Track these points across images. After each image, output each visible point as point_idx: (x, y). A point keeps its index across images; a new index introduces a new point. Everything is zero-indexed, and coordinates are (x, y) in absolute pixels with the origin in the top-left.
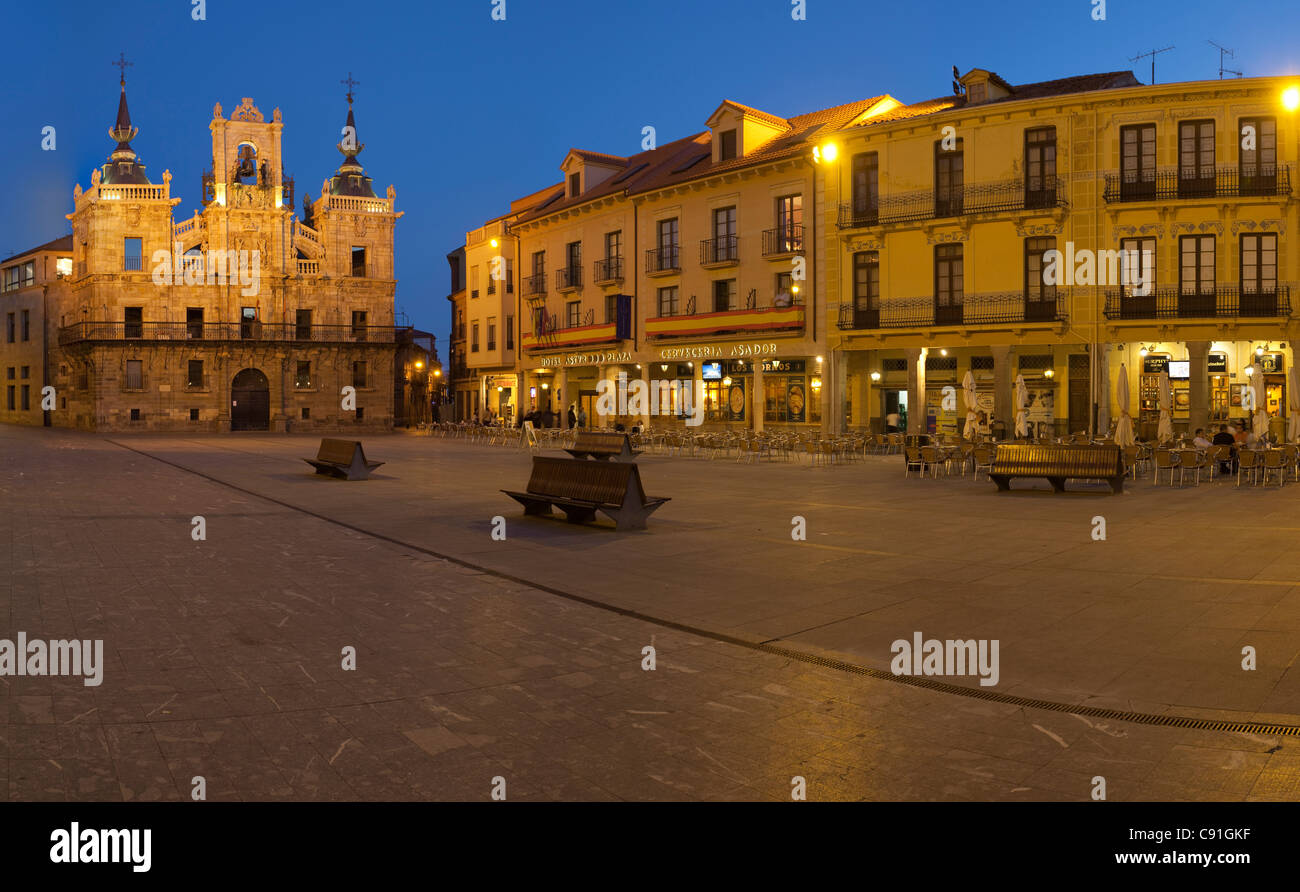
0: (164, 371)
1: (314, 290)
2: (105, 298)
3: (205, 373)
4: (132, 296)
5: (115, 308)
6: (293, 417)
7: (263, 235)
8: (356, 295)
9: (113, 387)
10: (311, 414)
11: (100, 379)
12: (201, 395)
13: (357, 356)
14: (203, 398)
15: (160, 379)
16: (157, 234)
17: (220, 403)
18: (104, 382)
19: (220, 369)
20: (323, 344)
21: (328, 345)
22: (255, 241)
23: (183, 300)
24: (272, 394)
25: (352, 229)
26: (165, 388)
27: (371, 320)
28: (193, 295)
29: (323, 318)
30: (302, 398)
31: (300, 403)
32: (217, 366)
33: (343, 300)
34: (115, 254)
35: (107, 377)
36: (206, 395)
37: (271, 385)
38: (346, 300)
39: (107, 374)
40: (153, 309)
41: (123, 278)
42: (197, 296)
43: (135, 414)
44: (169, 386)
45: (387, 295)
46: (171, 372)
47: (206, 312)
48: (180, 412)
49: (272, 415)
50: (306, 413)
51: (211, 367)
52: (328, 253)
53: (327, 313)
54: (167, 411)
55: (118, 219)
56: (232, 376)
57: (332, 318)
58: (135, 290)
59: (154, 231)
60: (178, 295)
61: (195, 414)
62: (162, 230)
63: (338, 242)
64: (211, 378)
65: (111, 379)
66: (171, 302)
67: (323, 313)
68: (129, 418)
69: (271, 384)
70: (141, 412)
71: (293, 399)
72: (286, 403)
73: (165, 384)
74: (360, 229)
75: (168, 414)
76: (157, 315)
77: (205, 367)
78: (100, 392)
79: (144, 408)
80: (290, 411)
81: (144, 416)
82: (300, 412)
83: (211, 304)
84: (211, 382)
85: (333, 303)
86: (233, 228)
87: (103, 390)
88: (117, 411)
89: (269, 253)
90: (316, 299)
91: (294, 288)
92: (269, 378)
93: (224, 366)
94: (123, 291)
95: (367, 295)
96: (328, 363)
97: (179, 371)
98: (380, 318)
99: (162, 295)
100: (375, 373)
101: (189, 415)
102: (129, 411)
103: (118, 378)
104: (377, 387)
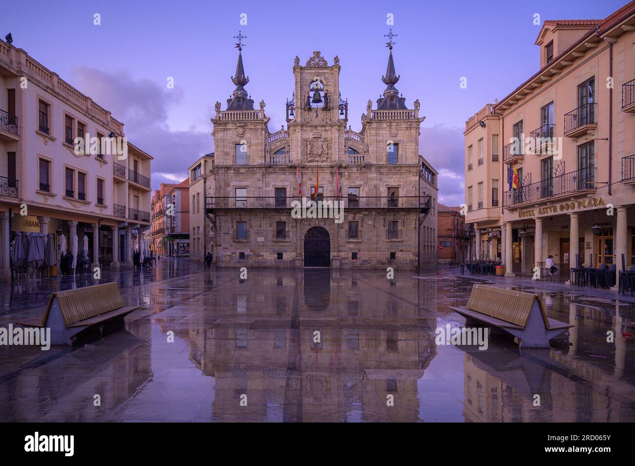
0: (259, 229)
1: (360, 174)
2: (223, 182)
3: (287, 229)
4: (240, 181)
5: (229, 189)
6: (346, 258)
7: (326, 140)
8: (390, 176)
9: (228, 238)
10: (358, 256)
11: (220, 234)
12: (284, 244)
13: (390, 218)
14: (285, 246)
15: (258, 233)
16: (256, 141)
17: (296, 248)
18: (222, 235)
19: (296, 227)
20: (366, 209)
21: (369, 210)
22: (320, 143)
23: (272, 183)
24: (331, 244)
25: (388, 132)
26: (261, 239)
27: (402, 193)
28: (279, 179)
29: (366, 192)
30: (352, 246)
31: (351, 249)
32: (294, 224)
33: (381, 180)
34: (229, 155)
35: (224, 232)
36: (288, 244)
37: (331, 238)
38: (383, 180)
39: (224, 230)
40: (253, 189)
41: (234, 170)
42: (281, 181)
43: (242, 255)
44: (263, 238)
45: (413, 175)
46: (265, 228)
47: (288, 190)
48: (270, 254)
49: (331, 257)
50: (354, 256)
51: (291, 225)
52: (370, 149)
53: (369, 189)
54: (262, 254)
55: (232, 132)
56: (305, 231)
57: (373, 192)
58: (242, 177)
59: (254, 139)
60: (269, 180)
61: (280, 256)
62: (258, 139)
63: (377, 141)
64: (291, 232)
65: (226, 234)
66: (264, 185)
67: (367, 189)
68: (238, 258)
69: (331, 236)
70: (246, 254)
71: (346, 246)
72: (340, 248)
73: (260, 236)
74: (394, 131)
75: (263, 256)
76: (256, 193)
77: (287, 225)
78: (220, 241)
79: (247, 252)
80: (343, 254)
81: (248, 256)
82: (350, 255)
83: (291, 185)
84: (291, 235)
85: (374, 182)
86: (306, 136)
87: (221, 240)
88: (230, 253)
89: (330, 151)
90: (361, 180)
91: (346, 174)
92: (329, 233)
93: (298, 225)
94: (234, 178)
95: (398, 176)
96: (370, 222)
97: (270, 228)
98: (408, 191)
99: (259, 180)
100: (404, 229)
101: (276, 256)
102: (238, 254)
103: (231, 232)
104: (405, 238)
